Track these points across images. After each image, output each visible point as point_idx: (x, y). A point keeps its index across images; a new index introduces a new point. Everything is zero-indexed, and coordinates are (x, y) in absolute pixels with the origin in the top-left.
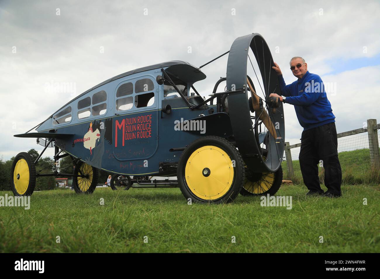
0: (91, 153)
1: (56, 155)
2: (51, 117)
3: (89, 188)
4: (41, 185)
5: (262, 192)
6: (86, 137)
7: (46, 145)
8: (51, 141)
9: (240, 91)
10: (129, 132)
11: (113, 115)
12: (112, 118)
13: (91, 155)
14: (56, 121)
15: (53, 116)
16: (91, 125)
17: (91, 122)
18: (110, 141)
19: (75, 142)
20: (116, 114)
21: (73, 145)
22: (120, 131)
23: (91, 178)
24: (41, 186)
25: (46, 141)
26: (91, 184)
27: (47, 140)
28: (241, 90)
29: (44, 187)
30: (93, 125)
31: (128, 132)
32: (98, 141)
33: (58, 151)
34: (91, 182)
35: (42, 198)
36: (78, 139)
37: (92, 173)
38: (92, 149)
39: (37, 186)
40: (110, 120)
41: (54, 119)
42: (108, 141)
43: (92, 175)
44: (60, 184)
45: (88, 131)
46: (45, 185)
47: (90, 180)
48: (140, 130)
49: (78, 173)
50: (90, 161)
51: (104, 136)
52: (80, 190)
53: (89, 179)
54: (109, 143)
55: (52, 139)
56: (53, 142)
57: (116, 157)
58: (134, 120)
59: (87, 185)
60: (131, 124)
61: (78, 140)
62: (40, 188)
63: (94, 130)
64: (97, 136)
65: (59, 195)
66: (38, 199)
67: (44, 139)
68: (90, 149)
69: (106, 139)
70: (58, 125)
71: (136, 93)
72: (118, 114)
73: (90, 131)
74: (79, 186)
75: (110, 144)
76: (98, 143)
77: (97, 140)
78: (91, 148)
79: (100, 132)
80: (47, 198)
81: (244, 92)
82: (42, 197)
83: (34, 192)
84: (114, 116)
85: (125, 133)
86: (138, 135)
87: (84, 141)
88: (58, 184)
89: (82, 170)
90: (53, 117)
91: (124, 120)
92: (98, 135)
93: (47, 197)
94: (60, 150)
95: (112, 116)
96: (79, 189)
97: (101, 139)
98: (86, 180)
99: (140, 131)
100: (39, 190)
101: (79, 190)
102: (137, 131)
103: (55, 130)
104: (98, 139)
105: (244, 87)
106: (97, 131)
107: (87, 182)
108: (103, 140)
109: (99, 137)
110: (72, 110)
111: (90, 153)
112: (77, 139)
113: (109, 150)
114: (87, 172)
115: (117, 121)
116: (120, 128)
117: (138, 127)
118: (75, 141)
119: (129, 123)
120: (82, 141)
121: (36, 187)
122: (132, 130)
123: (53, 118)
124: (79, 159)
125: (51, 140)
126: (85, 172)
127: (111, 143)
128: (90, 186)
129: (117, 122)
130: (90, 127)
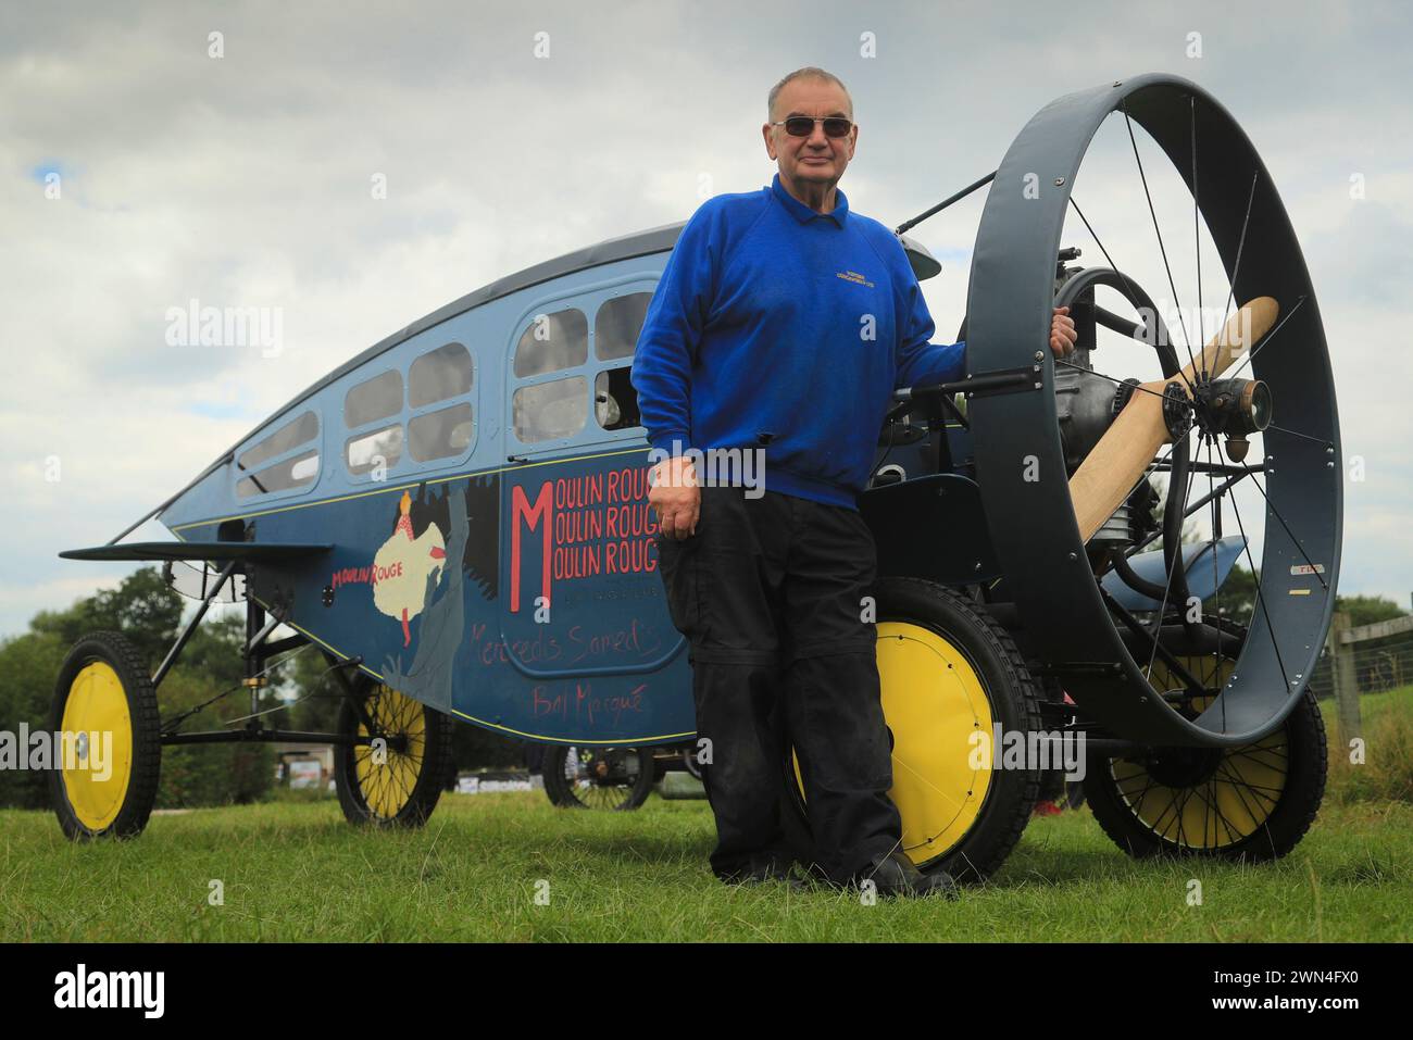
0: (408, 638)
1: (254, 641)
2: (228, 458)
3: (410, 797)
4: (195, 774)
5: (1224, 841)
6: (383, 558)
7: (207, 594)
8: (231, 574)
9: (1019, 383)
10: (570, 541)
11: (501, 464)
12: (496, 476)
13: (406, 644)
14: (252, 477)
15: (237, 454)
16: (406, 506)
17: (404, 490)
18: (487, 584)
19: (337, 583)
20: (511, 459)
21: (329, 596)
22: (532, 539)
23: (419, 750)
24: (195, 780)
25: (206, 573)
26: (419, 778)
27: (210, 570)
28: (1023, 376)
29: (209, 787)
30: (414, 505)
31: (565, 545)
32: (439, 579)
33: (261, 623)
34: (419, 768)
35: (186, 848)
36: (349, 568)
37: (422, 726)
38: (410, 618)
39: (174, 782)
40: (488, 483)
41: (242, 468)
42: (481, 585)
43: (423, 738)
44: (296, 767)
45: (393, 533)
46: (213, 774)
47: (412, 760)
48: (618, 533)
49: (358, 726)
50: (404, 673)
51: (464, 561)
52: (364, 807)
53: (411, 756)
54: (484, 594)
55: (234, 566)
56: (239, 578)
57: (515, 661)
58: (593, 486)
59: (398, 786)
60: (580, 505)
61: (349, 576)
62: (186, 793)
63: (418, 530)
64: (432, 560)
65: (268, 832)
66: (170, 850)
67: (199, 564)
68: (399, 618)
69: (470, 571)
70: (262, 497)
71: (601, 358)
72: (522, 458)
73: (402, 534)
74: (363, 789)
75: (490, 599)
76: (436, 593)
77: (431, 578)
78: (405, 611)
79: (446, 540)
80: (210, 848)
81: (1038, 385)
82: (187, 840)
83: (156, 814)
84: (504, 467)
85: (555, 545)
86: (610, 558)
87: (374, 581)
88: (286, 769)
89: (376, 714)
90: (236, 458)
91: (548, 486)
92: (436, 553)
93: (209, 841)
94: (269, 618)
95: (498, 468)
96: (363, 803)
97: (449, 570)
98: (396, 758)
99: (619, 540)
100: (180, 805)
101: (362, 812)
102: (605, 539)
103: (247, 525)
104: (436, 570)
105: (1038, 360)
106: (433, 534)
107: (397, 772)
108: (458, 578)
109: (441, 562)
110: (321, 430)
111: (405, 639)
112: (345, 571)
113: (484, 626)
114: (398, 720)
115: (518, 490)
116: (532, 523)
117: (611, 523)
118: (335, 578)
119: (571, 501)
120: (366, 579)
121: (167, 788)
122: (582, 536)
123: (234, 465)
124: (353, 664)
125: (227, 569)
126: (389, 718)
127: (495, 594)
128: (410, 791)
129: (519, 498)
130: (399, 513)
